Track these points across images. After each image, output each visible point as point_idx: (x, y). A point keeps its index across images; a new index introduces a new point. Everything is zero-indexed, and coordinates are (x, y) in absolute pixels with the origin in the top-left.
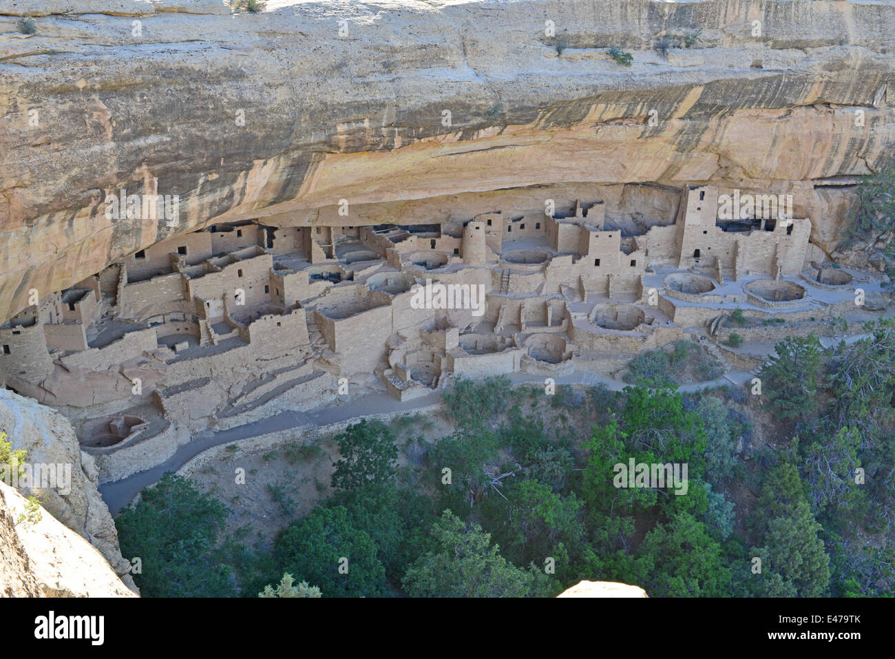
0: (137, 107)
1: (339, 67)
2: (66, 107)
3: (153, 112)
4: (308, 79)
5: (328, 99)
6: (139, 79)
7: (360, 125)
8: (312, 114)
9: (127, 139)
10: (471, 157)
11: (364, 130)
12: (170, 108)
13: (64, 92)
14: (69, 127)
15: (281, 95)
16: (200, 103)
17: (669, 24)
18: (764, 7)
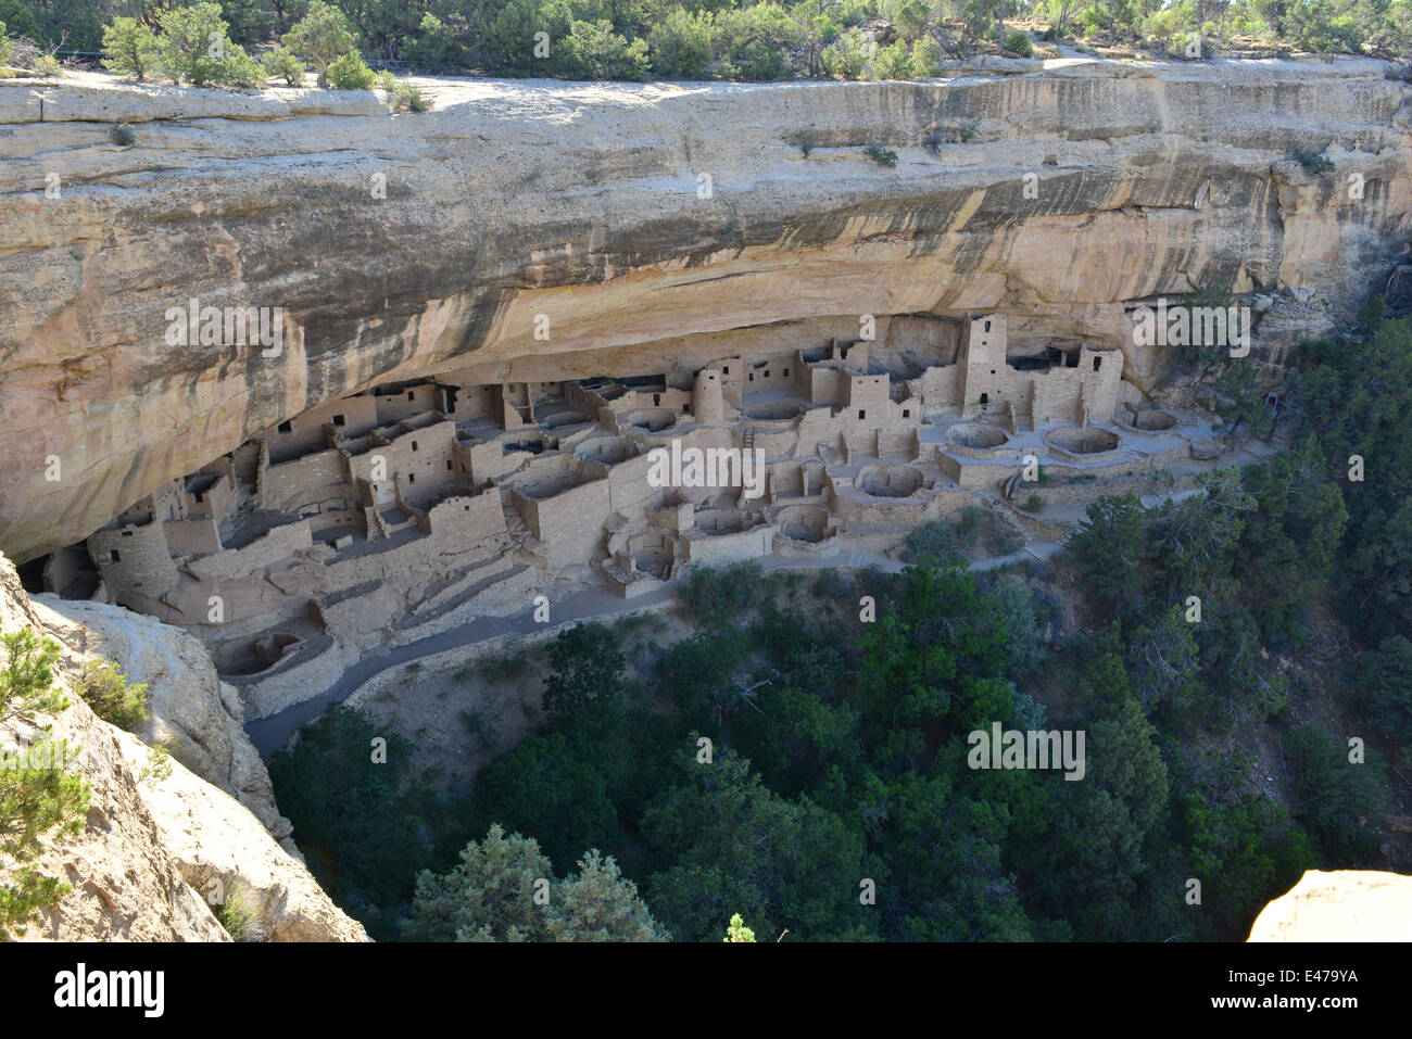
0: (274, 236)
1: (531, 179)
2: (180, 239)
3: (295, 243)
4: (491, 195)
5: (519, 219)
6: (274, 201)
7: (560, 251)
8: (499, 239)
9: (262, 277)
10: (701, 288)
11: (565, 258)
12: (316, 237)
13: (177, 219)
14: (186, 265)
15: (459, 216)
16: (355, 230)
17: (940, 113)
18: (1056, 89)
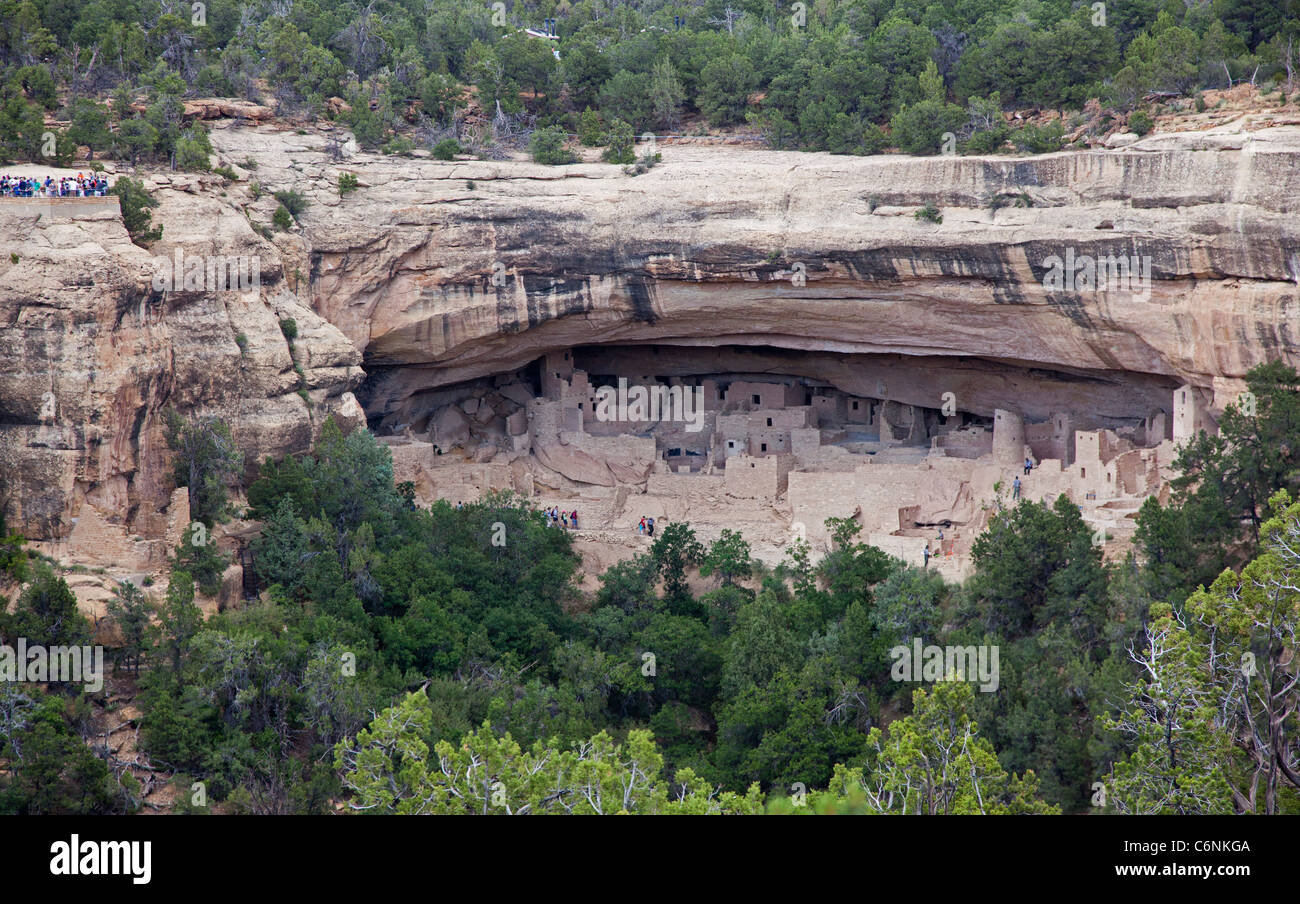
0: (512, 231)
1: (652, 216)
2: (472, 228)
3: (521, 236)
4: (629, 221)
5: (637, 236)
6: (514, 215)
7: (666, 258)
8: (626, 246)
9: (505, 249)
11: (668, 261)
12: (532, 234)
13: (474, 219)
14: (472, 239)
15: (606, 231)
16: (549, 233)
17: (1010, 182)
18: (1121, 162)
